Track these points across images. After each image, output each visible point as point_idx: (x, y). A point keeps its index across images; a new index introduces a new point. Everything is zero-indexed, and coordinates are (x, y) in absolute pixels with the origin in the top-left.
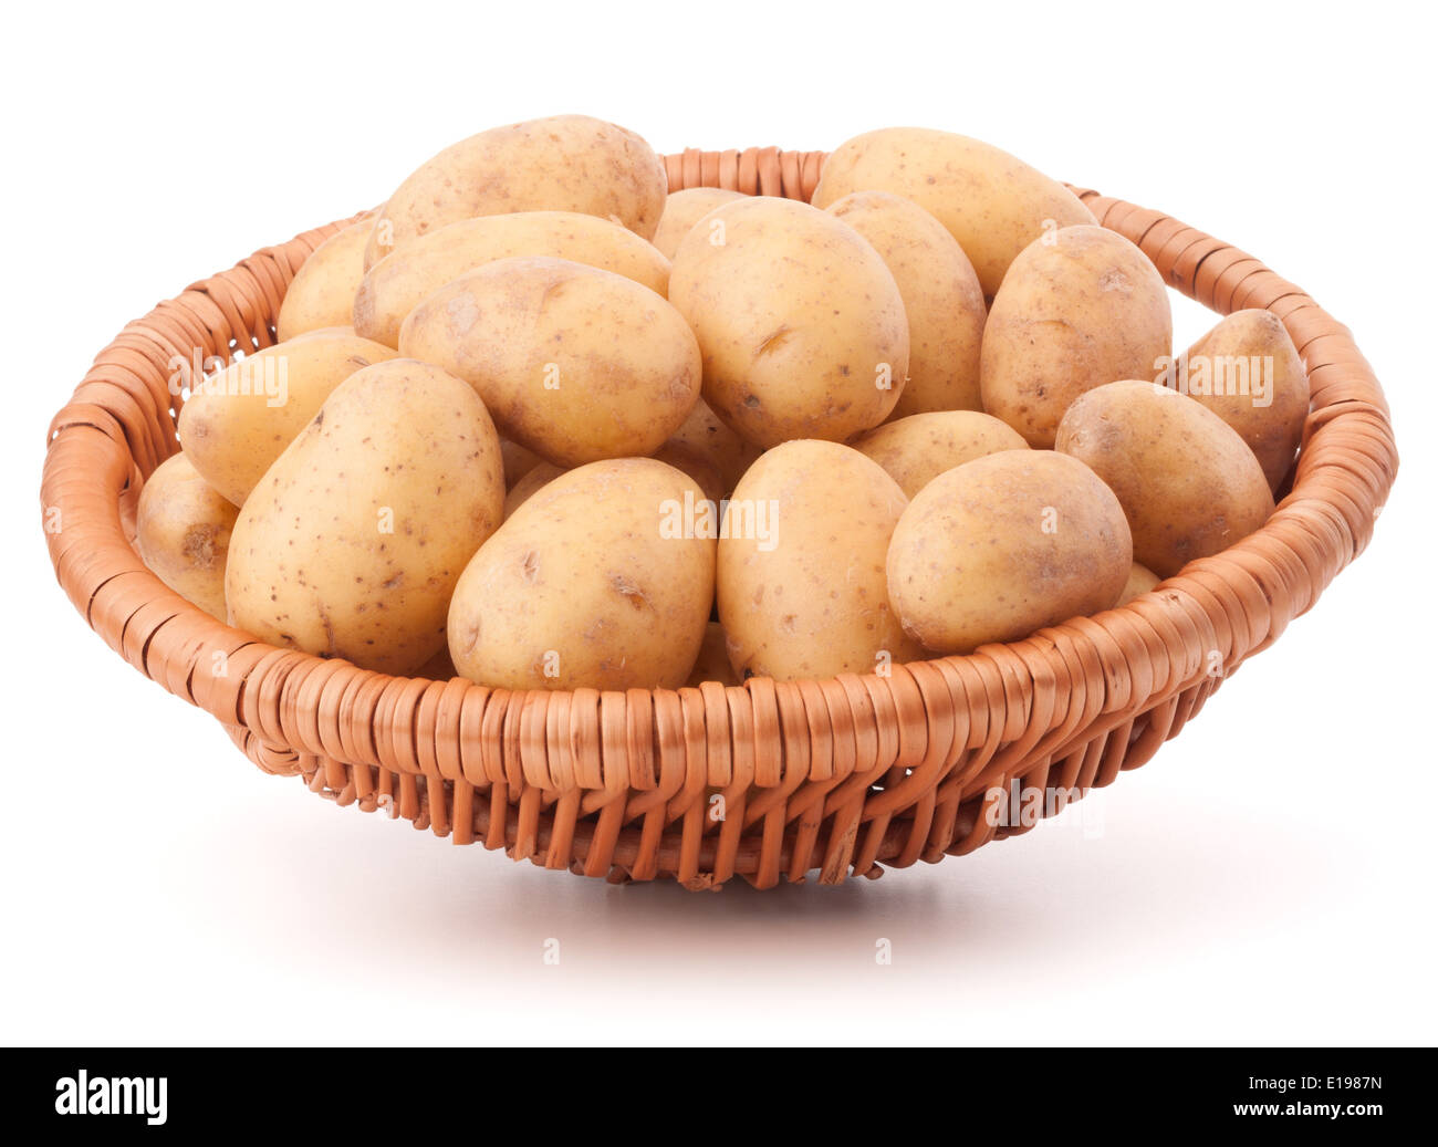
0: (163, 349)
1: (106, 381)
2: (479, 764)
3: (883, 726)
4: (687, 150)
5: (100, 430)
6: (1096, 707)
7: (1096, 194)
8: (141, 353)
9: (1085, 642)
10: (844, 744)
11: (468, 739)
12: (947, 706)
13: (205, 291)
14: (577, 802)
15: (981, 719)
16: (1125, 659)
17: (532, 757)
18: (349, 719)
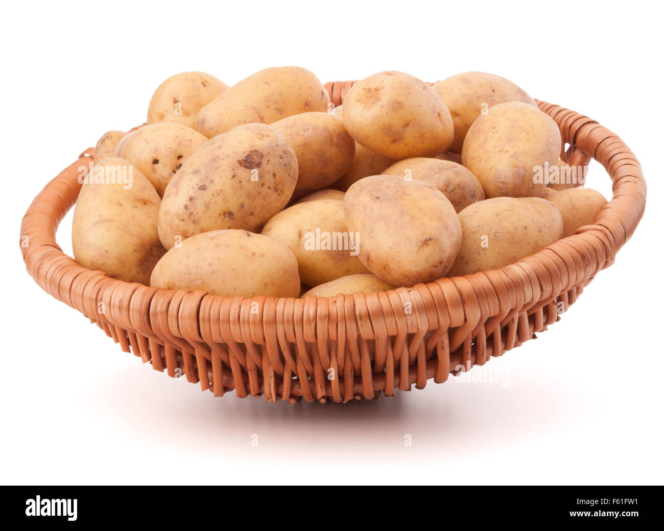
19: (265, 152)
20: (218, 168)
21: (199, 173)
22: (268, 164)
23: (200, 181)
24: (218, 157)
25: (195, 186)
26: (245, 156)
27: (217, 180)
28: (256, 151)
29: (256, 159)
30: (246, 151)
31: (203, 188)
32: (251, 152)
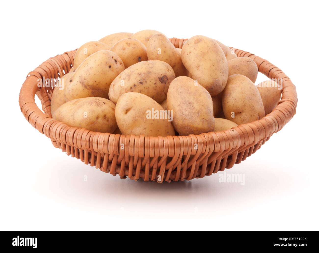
0: (55, 64)
1: (41, 68)
2: (85, 146)
3: (165, 148)
4: (174, 38)
5: (36, 77)
6: (212, 150)
7: (254, 55)
8: (50, 64)
9: (211, 136)
10: (157, 151)
11: (83, 141)
12: (179, 146)
13: (67, 54)
14: (108, 157)
15: (186, 149)
16: (220, 141)
17: (95, 146)
18: (62, 134)
19: (169, 78)
20: (150, 77)
21: (141, 75)
22: (168, 83)
23: (141, 79)
24: (151, 72)
25: (138, 80)
26: (162, 76)
27: (148, 82)
28: (166, 76)
29: (165, 79)
30: (162, 74)
31: (141, 83)
32: (164, 76)
